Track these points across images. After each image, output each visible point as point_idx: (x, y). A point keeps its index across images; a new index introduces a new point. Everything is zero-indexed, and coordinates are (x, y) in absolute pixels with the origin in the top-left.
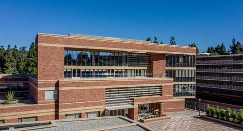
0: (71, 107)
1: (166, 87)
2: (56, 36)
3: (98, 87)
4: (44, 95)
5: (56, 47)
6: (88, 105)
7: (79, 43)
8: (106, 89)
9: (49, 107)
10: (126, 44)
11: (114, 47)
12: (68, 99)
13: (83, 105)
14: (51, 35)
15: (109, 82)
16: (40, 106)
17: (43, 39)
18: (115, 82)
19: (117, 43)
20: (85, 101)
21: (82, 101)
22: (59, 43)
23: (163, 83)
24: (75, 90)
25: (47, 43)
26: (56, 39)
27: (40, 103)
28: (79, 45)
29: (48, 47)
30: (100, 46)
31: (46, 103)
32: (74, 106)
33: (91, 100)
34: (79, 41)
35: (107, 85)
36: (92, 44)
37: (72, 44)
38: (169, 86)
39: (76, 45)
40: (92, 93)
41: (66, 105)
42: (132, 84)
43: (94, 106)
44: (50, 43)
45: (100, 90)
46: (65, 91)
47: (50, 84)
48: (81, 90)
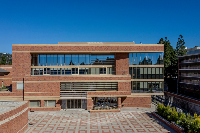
0: (33, 95)
1: (121, 83)
2: (24, 45)
3: (54, 82)
4: (16, 86)
5: (24, 53)
6: (46, 94)
7: (41, 49)
8: (61, 83)
9: (20, 94)
10: (81, 47)
11: (70, 50)
12: (30, 89)
13: (42, 94)
14: (20, 45)
15: (63, 78)
16: (13, 93)
17: (15, 48)
18: (69, 78)
19: (73, 47)
20: (43, 91)
21: (41, 91)
22: (26, 50)
23: (118, 79)
24: (35, 83)
25: (18, 50)
26: (24, 47)
27: (13, 91)
28: (41, 50)
29: (18, 53)
30: (58, 50)
31: (18, 91)
32: (35, 95)
33: (48, 91)
34: (41, 47)
35: (62, 80)
36: (51, 49)
37: (35, 50)
38: (126, 83)
39: (39, 50)
40: (49, 86)
41: (29, 93)
42: (85, 79)
43: (50, 95)
44: (20, 50)
45: (55, 84)
46: (28, 83)
47: (20, 78)
48: (40, 83)
